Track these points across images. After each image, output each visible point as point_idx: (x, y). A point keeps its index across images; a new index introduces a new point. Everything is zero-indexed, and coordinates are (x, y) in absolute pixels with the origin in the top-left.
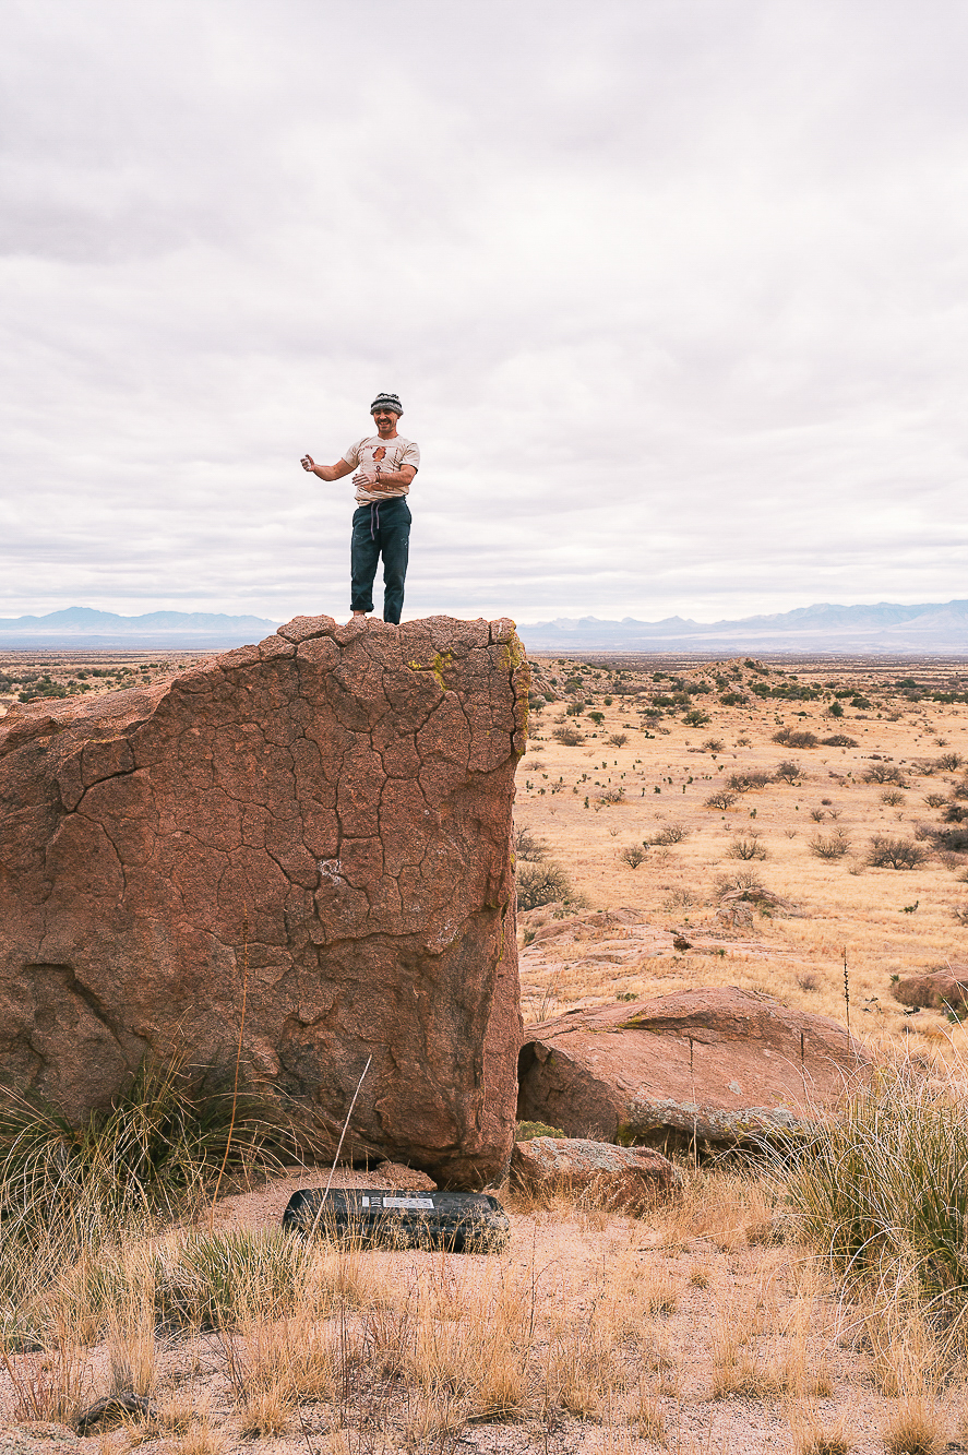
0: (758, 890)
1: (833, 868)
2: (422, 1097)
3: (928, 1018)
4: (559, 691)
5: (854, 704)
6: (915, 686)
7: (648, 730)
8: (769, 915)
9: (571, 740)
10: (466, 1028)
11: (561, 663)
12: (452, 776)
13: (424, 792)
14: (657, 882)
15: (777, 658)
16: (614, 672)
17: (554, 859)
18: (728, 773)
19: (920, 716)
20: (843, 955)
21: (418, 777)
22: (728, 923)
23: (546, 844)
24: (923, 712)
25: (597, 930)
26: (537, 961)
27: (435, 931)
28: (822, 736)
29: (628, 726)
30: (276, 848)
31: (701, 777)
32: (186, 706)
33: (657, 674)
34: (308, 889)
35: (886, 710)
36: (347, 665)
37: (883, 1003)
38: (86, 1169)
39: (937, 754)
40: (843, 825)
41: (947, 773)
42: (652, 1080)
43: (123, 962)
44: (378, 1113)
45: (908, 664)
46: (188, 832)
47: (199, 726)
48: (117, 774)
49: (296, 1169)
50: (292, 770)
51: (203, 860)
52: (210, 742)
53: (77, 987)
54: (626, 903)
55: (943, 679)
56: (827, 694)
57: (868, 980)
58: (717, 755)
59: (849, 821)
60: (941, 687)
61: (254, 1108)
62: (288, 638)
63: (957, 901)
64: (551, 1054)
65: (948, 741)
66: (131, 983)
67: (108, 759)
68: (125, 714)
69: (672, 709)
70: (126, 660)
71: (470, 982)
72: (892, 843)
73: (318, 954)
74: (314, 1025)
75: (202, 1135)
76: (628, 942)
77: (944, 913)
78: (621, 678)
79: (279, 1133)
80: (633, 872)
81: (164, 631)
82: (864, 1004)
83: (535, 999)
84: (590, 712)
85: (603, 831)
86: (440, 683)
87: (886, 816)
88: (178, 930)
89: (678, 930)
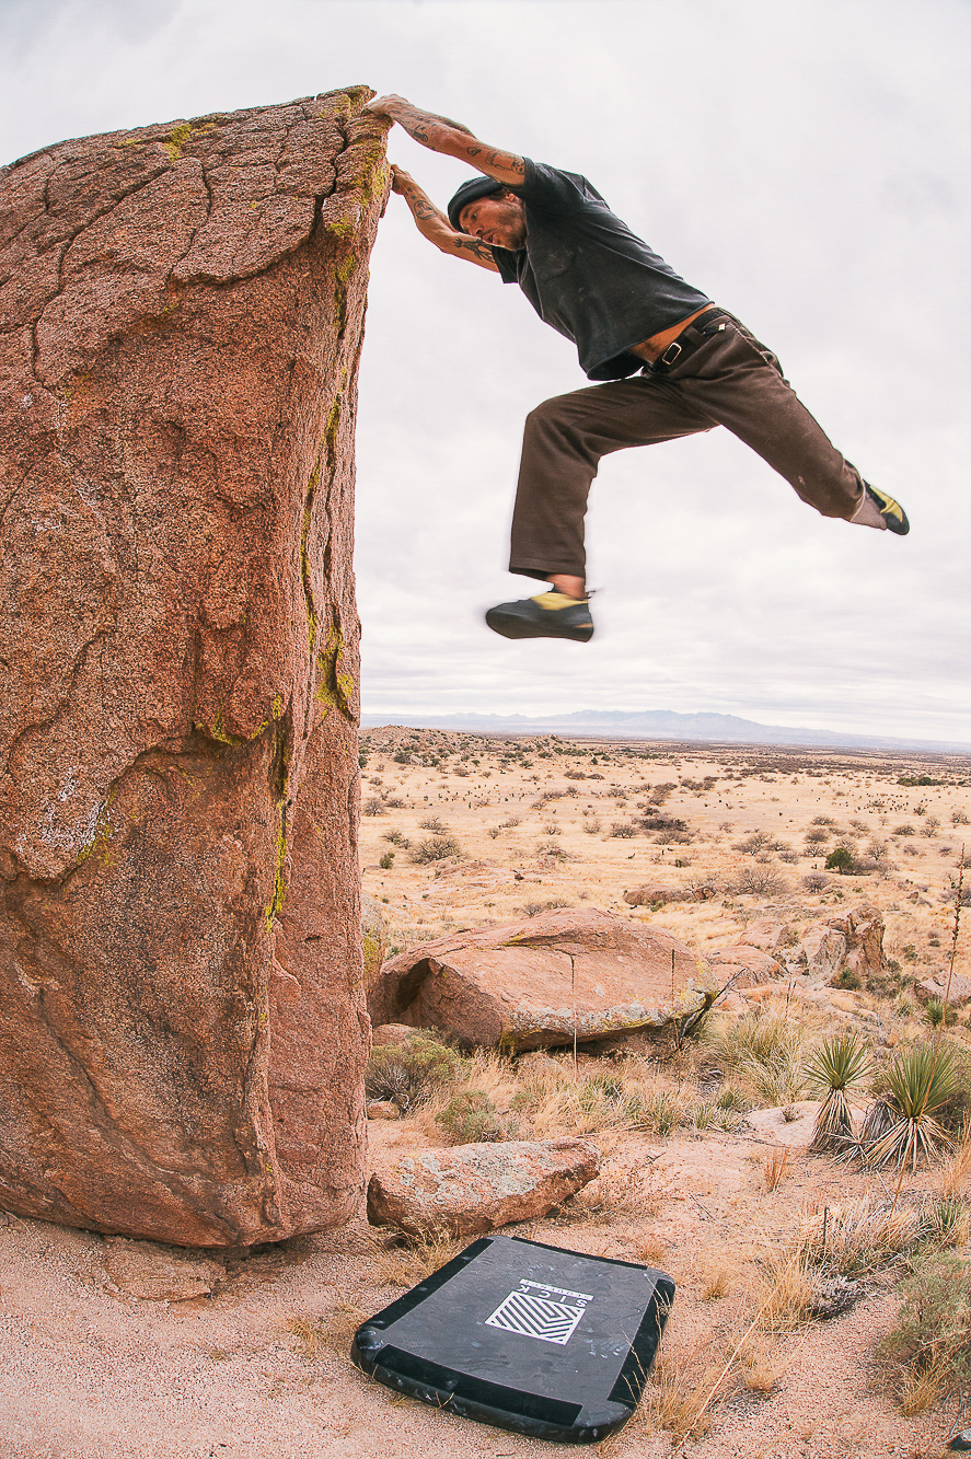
0: (557, 850)
1: (593, 838)
3: (642, 910)
4: (457, 749)
5: (603, 759)
6: (630, 751)
7: (502, 770)
8: (563, 862)
9: (463, 774)
11: (458, 735)
14: (506, 846)
15: (567, 735)
16: (485, 741)
17: (452, 834)
18: (542, 792)
19: (633, 765)
20: (600, 881)
22: (543, 866)
23: (448, 827)
25: (474, 870)
28: (588, 774)
29: (492, 767)
31: (528, 793)
33: (507, 742)
35: (617, 762)
37: (619, 904)
39: (641, 783)
40: (598, 818)
41: (645, 792)
42: (532, 990)
45: (627, 741)
54: (489, 857)
55: (642, 748)
56: (590, 754)
57: (612, 893)
58: (537, 782)
59: (601, 816)
60: (642, 752)
63: (652, 853)
64: (443, 969)
65: (645, 777)
69: (514, 759)
72: (621, 826)
76: (490, 876)
77: (646, 859)
78: (489, 743)
80: (493, 841)
82: (611, 905)
84: (472, 760)
85: (478, 820)
86: (173, 154)
87: (618, 813)
89: (517, 870)
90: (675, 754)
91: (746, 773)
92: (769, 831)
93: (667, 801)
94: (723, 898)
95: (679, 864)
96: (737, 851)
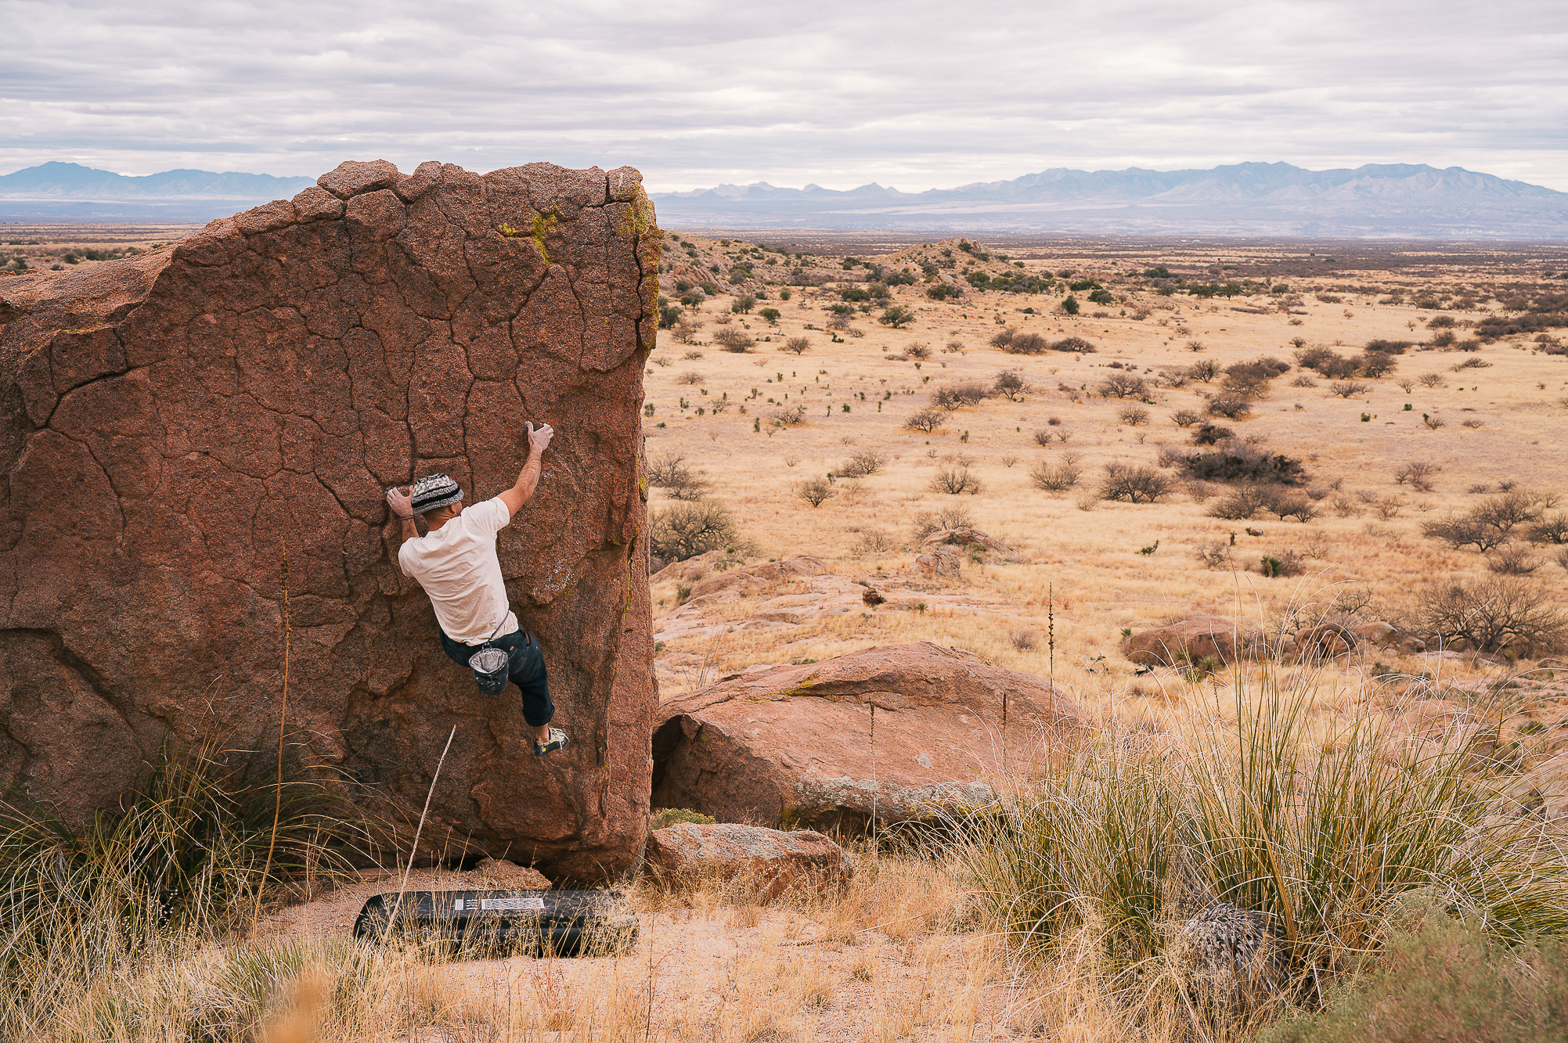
0: (967, 530)
1: (1058, 503)
2: (531, 780)
3: (1164, 678)
4: (722, 280)
5: (1093, 298)
6: (1168, 276)
7: (837, 332)
8: (980, 561)
9: (737, 345)
10: (585, 695)
11: (725, 244)
12: (561, 376)
13: (523, 398)
14: (845, 523)
15: (1001, 239)
16: (793, 257)
17: (715, 496)
18: (935, 386)
19: (1172, 314)
20: (1066, 607)
21: (515, 378)
22: (930, 571)
23: (705, 478)
24: (1176, 309)
25: (767, 584)
26: (694, 623)
27: (542, 576)
28: (1052, 338)
29: (810, 327)
30: (328, 473)
31: (901, 391)
32: (195, 284)
33: (848, 260)
34: (373, 524)
35: (1131, 305)
36: (415, 229)
37: (1111, 661)
38: (95, 882)
39: (1190, 360)
40: (1073, 450)
41: (1200, 385)
42: (825, 755)
43: (128, 623)
44: (475, 801)
45: (1161, 248)
46: (207, 453)
47: (215, 311)
48: (103, 376)
49: (372, 873)
50: (346, 370)
51: (230, 490)
52: (231, 332)
53: (67, 657)
54: (804, 550)
55: (1202, 267)
56: (1061, 286)
57: (1095, 635)
58: (923, 363)
59: (1081, 445)
60: (1200, 277)
61: (315, 801)
62: (333, 192)
63: (1204, 540)
64: (702, 728)
65: (1204, 344)
66: (141, 650)
67: (88, 355)
68: (109, 294)
69: (866, 304)
70: (132, 237)
71: (588, 638)
72: (1131, 472)
73: (390, 608)
74: (388, 696)
75: (248, 836)
76: (807, 597)
77: (1187, 554)
78: (803, 265)
79: (348, 830)
80: (815, 511)
81: (185, 197)
82: (1089, 664)
83: (691, 669)
84: (762, 308)
85: (778, 461)
86: (542, 253)
87: (1126, 438)
88: (202, 581)
89: (869, 581)
90: (1292, 281)
91: (1492, 331)
92: (1543, 487)
93: (1257, 408)
94: (1375, 654)
95: (1273, 568)
96: (1438, 542)
